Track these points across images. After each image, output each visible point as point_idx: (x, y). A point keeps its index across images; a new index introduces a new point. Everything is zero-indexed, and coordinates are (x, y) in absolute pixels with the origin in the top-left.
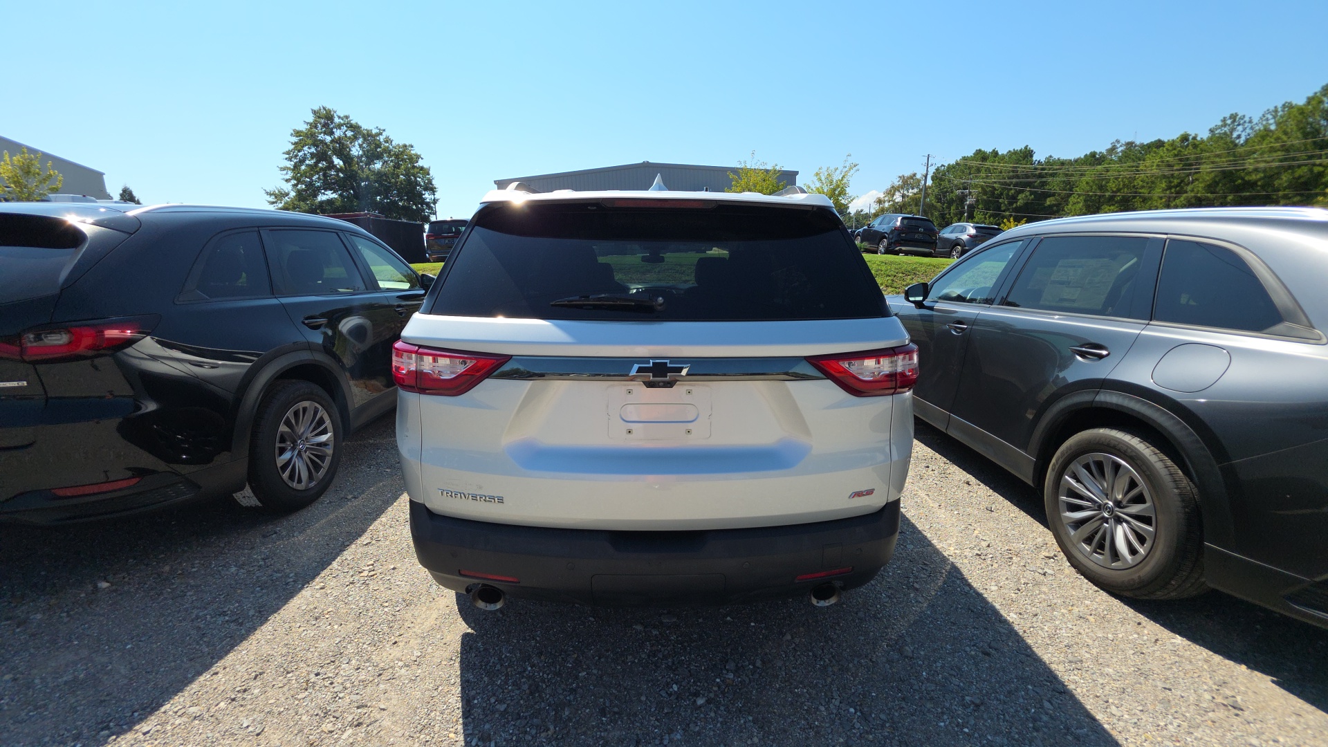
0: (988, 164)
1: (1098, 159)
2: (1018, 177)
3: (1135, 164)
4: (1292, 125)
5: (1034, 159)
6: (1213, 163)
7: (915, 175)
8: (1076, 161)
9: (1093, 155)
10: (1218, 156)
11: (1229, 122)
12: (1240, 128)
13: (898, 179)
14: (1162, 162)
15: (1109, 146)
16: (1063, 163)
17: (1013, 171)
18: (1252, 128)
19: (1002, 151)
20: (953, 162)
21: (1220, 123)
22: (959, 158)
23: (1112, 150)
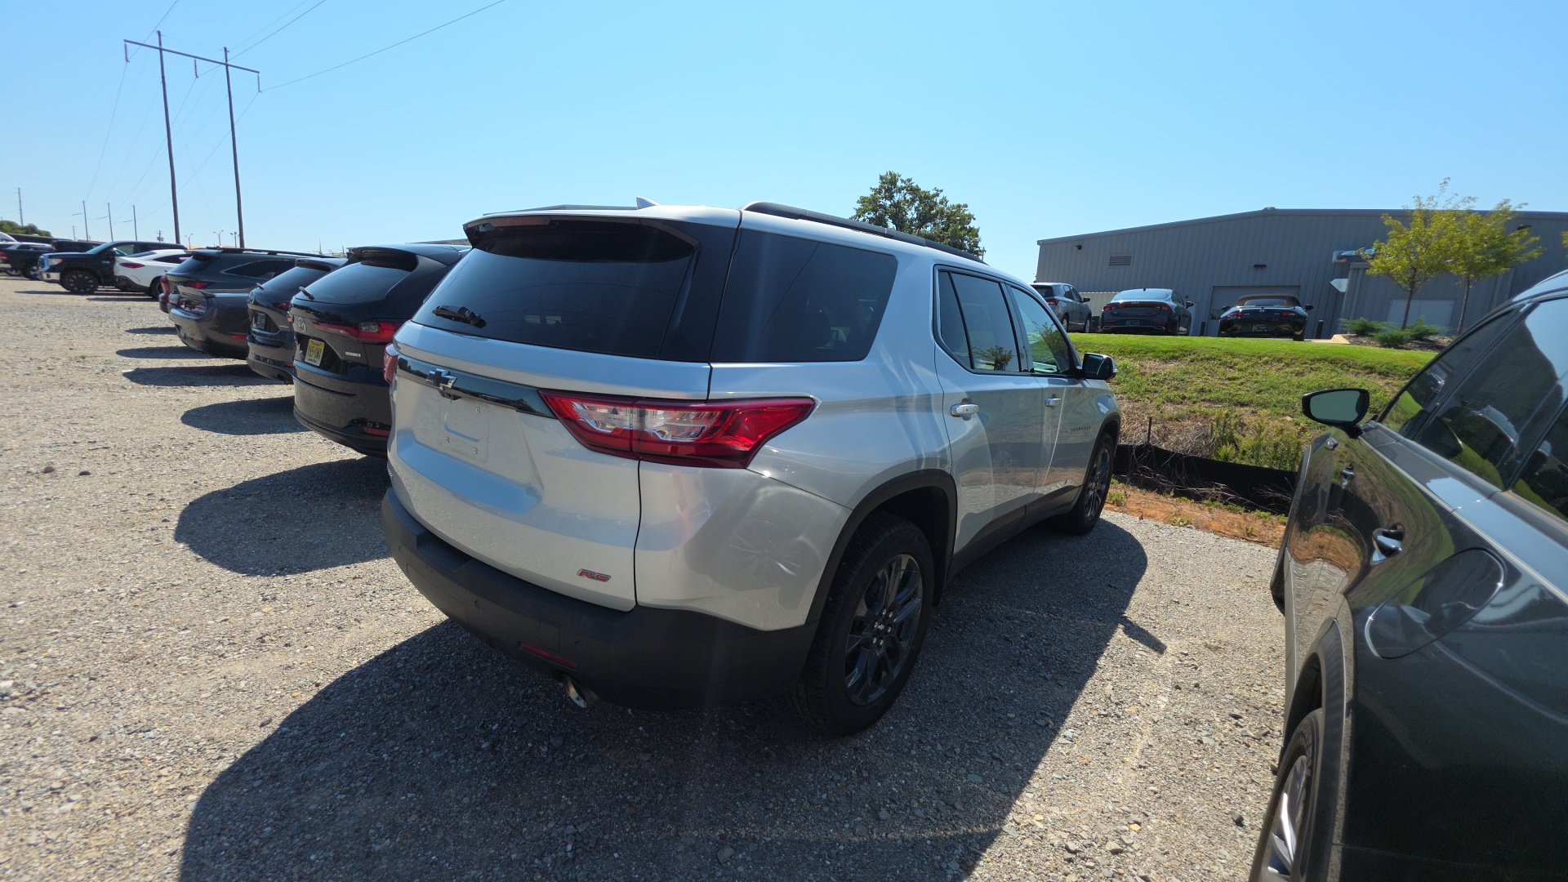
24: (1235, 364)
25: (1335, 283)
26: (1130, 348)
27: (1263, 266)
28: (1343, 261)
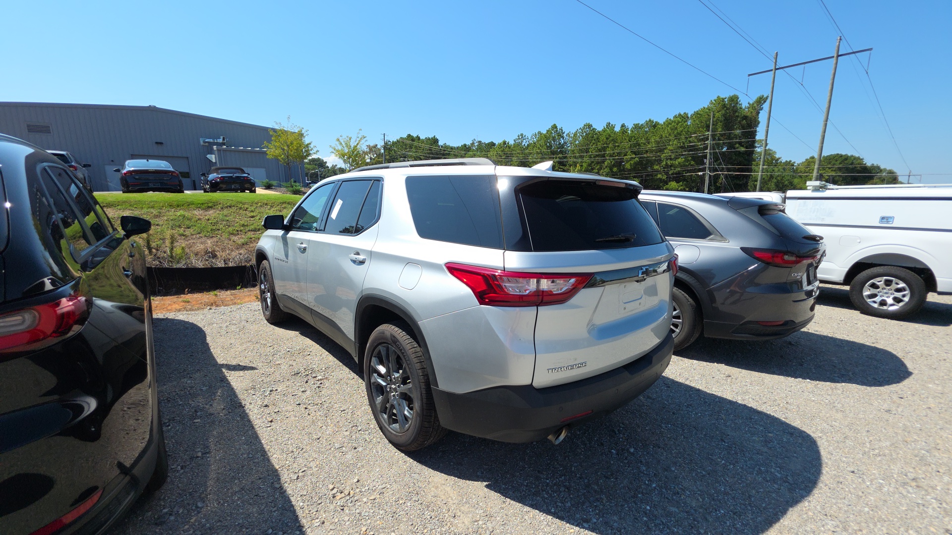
0: (415, 143)
1: (467, 148)
2: (432, 154)
3: (486, 153)
4: (542, 142)
5: (439, 144)
6: (517, 157)
7: (376, 145)
8: (458, 148)
9: (465, 145)
10: (518, 153)
11: (520, 137)
12: (525, 141)
13: (366, 147)
14: (498, 154)
15: (471, 142)
16: (452, 148)
17: (430, 150)
18: (529, 142)
19: (422, 137)
20: (395, 140)
21: (517, 138)
22: (398, 138)
23: (473, 144)
24: (247, 208)
25: (208, 156)
26: (175, 203)
27: (161, 143)
28: (207, 144)
